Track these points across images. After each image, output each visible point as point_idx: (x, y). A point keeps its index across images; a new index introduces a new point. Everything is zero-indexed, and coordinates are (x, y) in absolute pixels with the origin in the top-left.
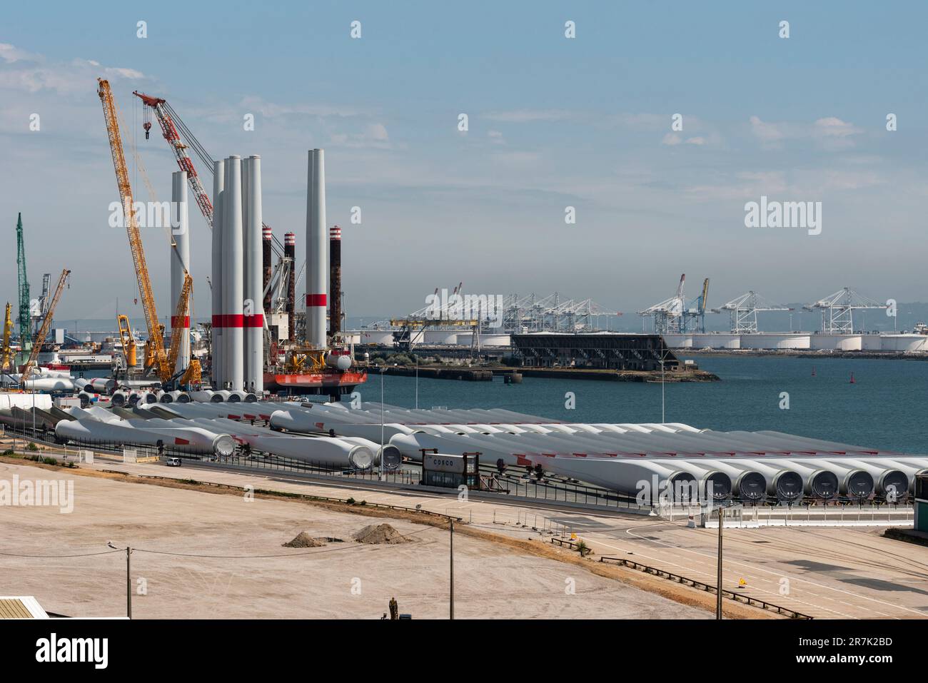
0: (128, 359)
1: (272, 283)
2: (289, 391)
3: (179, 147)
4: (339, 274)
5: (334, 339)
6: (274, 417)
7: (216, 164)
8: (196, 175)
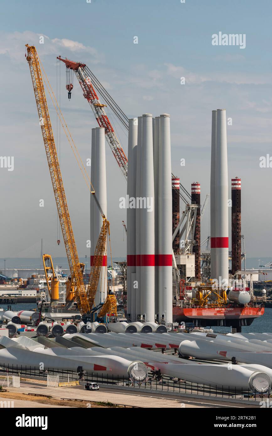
0: (52, 294)
1: (180, 227)
2: (195, 323)
3: (98, 106)
4: (239, 220)
5: (235, 277)
6: (182, 346)
7: (131, 121)
8: (113, 131)
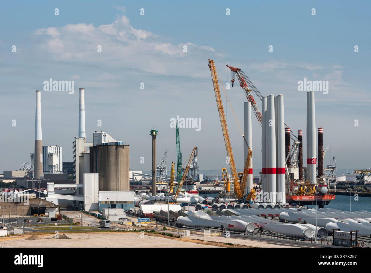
0: (226, 189)
1: (291, 153)
2: (299, 203)
3: (247, 91)
4: (322, 149)
5: (320, 179)
6: (281, 215)
7: (263, 98)
8: (255, 103)
